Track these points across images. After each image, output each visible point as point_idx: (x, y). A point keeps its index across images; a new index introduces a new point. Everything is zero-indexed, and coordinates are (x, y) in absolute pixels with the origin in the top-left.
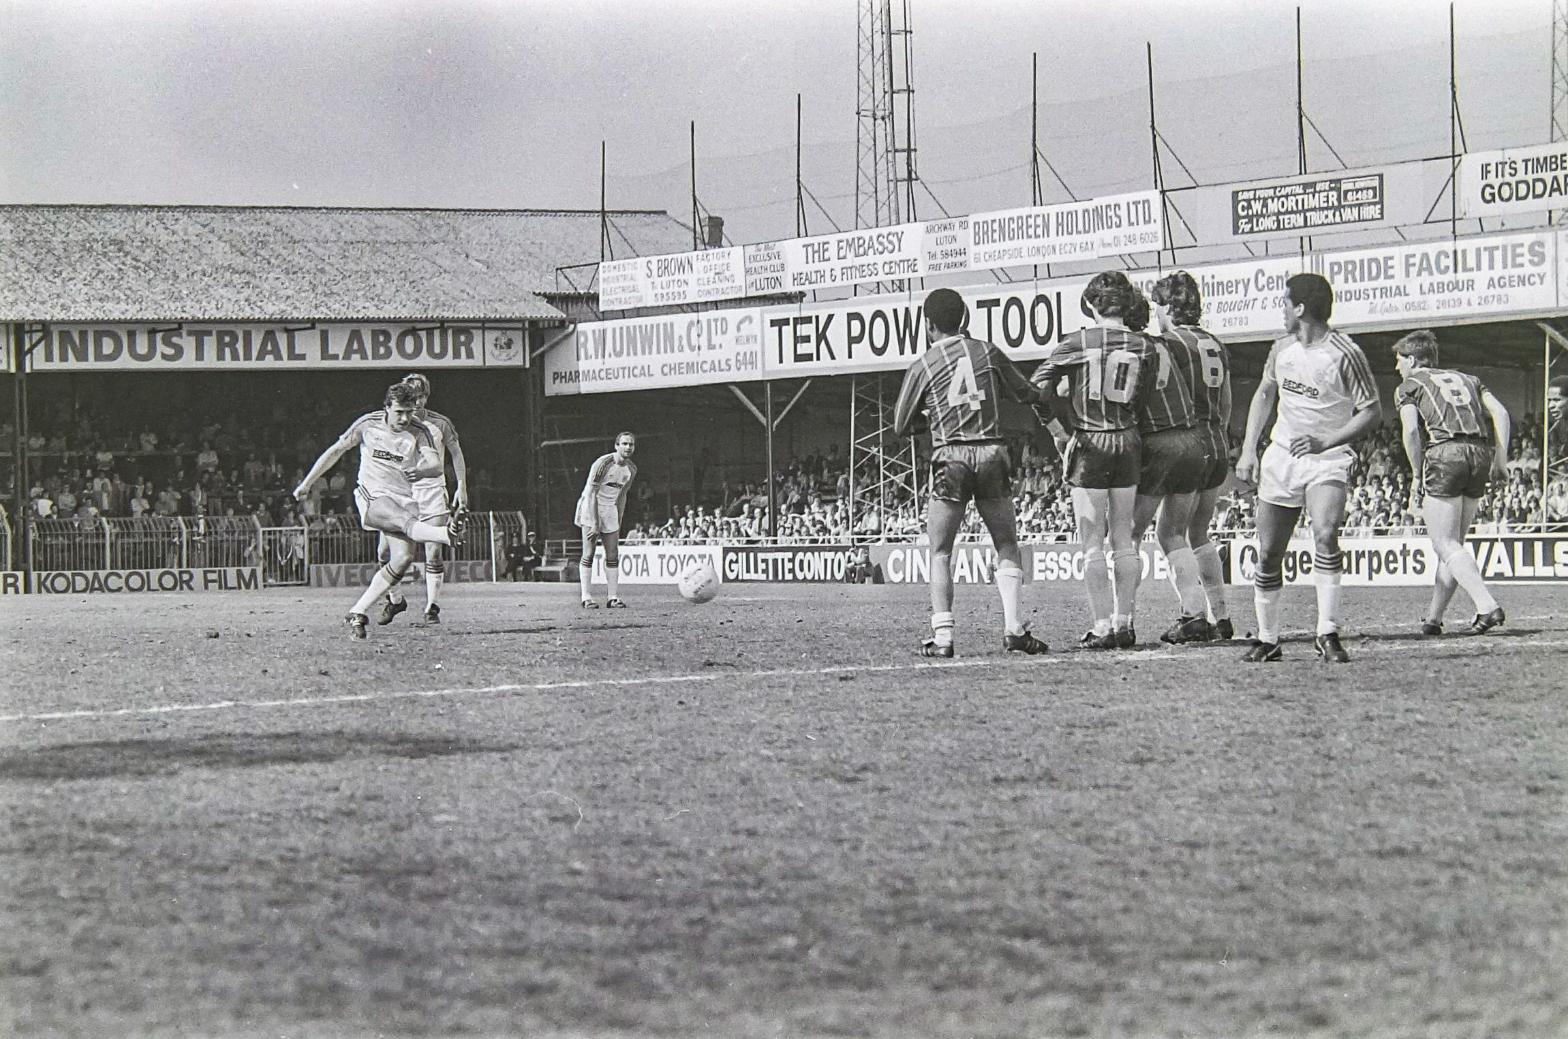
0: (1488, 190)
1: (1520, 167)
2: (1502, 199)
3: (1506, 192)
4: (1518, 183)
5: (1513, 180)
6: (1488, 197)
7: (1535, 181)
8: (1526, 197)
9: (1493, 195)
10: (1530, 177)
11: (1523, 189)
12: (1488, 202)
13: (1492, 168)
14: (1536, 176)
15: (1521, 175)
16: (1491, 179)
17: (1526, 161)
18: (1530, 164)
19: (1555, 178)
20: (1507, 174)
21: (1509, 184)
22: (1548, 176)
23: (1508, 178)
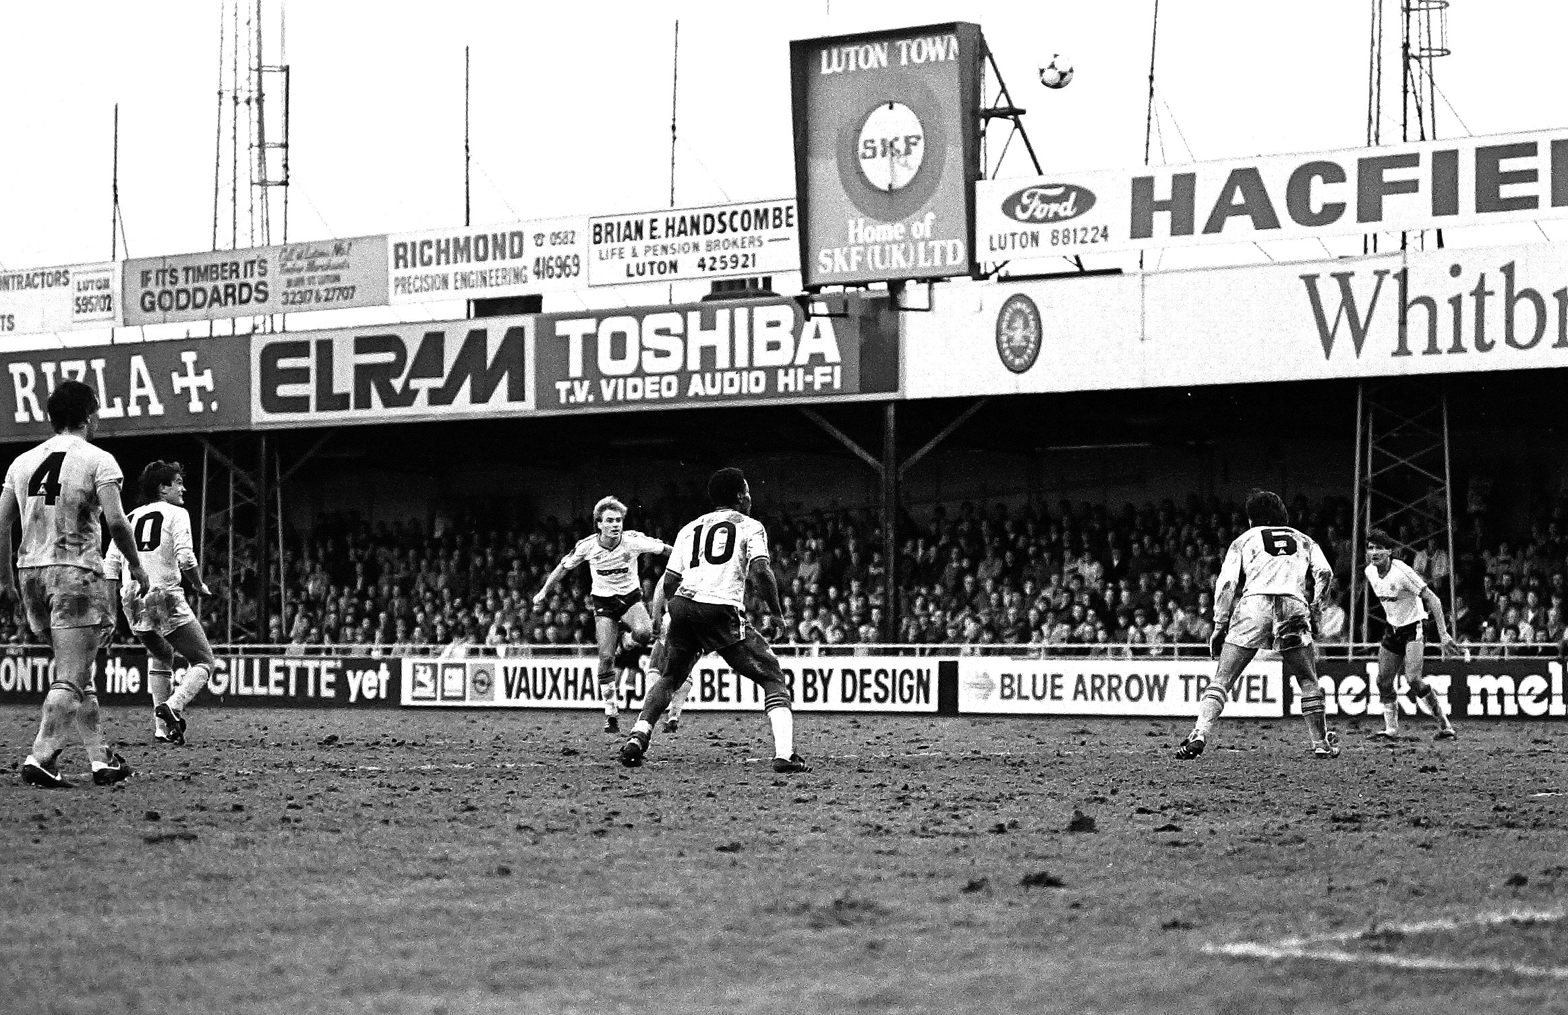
0: (148, 299)
1: (181, 275)
2: (162, 307)
3: (166, 301)
4: (179, 292)
5: (173, 289)
6: (148, 305)
7: (196, 290)
8: (186, 307)
9: (152, 303)
10: (190, 287)
11: (183, 299)
12: (146, 310)
13: (152, 276)
14: (197, 285)
15: (181, 284)
16: (151, 286)
17: (187, 269)
18: (191, 273)
19: (216, 289)
20: (167, 283)
21: (170, 293)
22: (208, 286)
23: (168, 287)
